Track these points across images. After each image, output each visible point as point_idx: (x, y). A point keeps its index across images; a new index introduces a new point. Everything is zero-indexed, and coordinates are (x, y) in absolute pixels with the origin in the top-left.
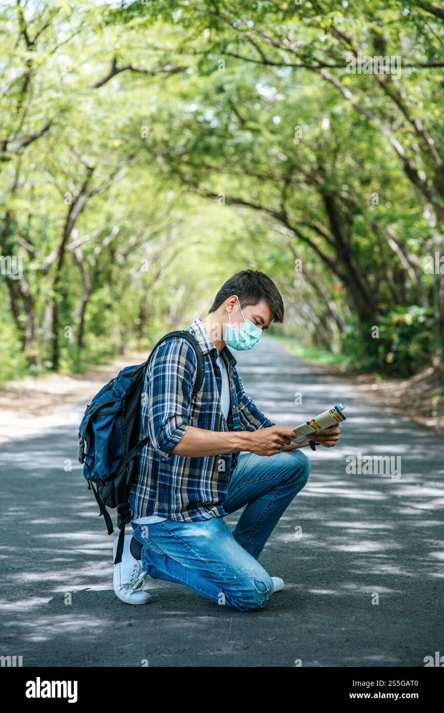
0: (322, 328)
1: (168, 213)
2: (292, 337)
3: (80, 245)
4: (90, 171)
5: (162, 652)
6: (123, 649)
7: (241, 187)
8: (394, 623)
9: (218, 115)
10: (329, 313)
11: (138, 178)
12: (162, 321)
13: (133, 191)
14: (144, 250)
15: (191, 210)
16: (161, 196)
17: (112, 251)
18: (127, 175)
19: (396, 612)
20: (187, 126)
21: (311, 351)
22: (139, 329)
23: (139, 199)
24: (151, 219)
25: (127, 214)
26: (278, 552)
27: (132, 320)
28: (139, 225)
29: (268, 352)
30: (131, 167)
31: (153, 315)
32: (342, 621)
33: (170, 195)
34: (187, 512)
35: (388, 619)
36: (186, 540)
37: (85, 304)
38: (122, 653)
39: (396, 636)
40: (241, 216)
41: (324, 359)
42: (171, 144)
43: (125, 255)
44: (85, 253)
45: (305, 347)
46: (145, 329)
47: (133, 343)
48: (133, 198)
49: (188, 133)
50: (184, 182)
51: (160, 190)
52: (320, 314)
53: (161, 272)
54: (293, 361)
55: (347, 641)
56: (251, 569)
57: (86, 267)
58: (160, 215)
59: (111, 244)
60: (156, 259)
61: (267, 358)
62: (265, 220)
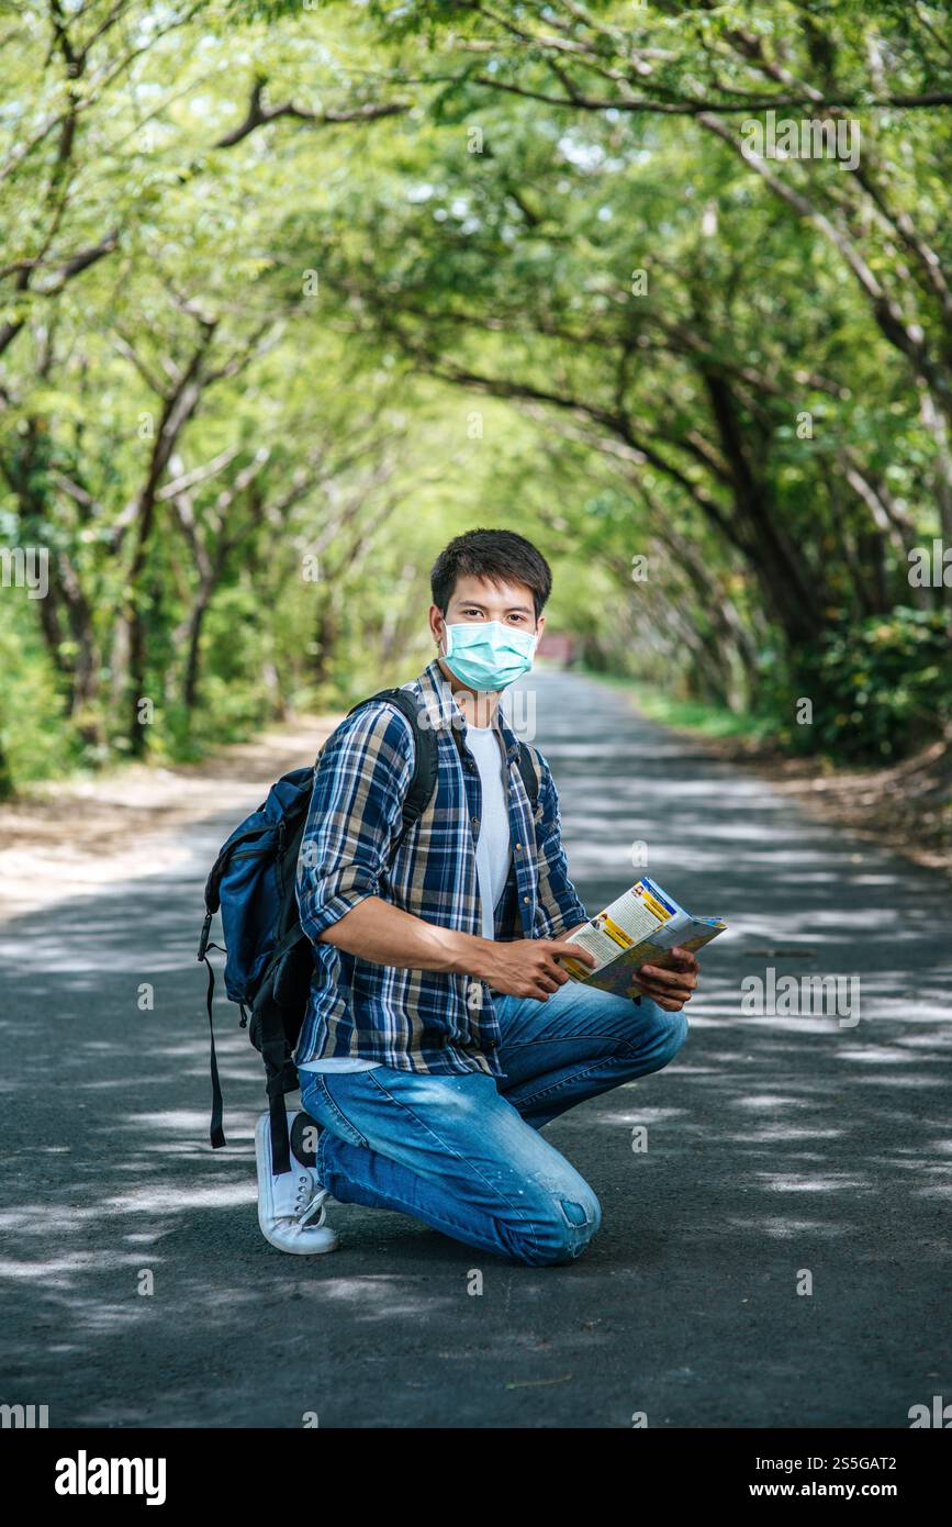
0: (708, 659)
1: (374, 417)
2: (647, 677)
3: (187, 488)
4: (206, 331)
5: (364, 1352)
6: (283, 1348)
7: (531, 360)
8: (853, 1286)
9: (478, 207)
10: (724, 628)
11: (310, 343)
12: (365, 649)
13: (299, 371)
14: (326, 496)
15: (425, 410)
16: (361, 381)
17: (255, 498)
18: (285, 338)
19: (856, 1264)
20: (412, 231)
21: (686, 708)
22: (315, 665)
23: (314, 390)
24: (338, 429)
25: (286, 421)
26: (609, 1140)
27: (301, 645)
28: (313, 444)
29: (593, 712)
30: (293, 320)
31: (345, 633)
32: (744, 1283)
33: (380, 380)
34: (419, 1053)
35: (840, 1279)
36: (418, 1111)
37: (200, 614)
38: (280, 1356)
39: (855, 1313)
40: (531, 421)
41: (714, 726)
42: (380, 269)
43: (285, 510)
44: (199, 507)
45: (673, 699)
46: (329, 666)
47: (303, 697)
48: (299, 384)
49: (414, 248)
50: (408, 351)
51: (356, 369)
52: (704, 629)
53: (363, 544)
54: (648, 731)
55: (753, 1325)
56: (555, 1176)
57: (200, 534)
58: (357, 421)
59: (253, 483)
60: (350, 514)
61: (592, 725)
62: (584, 429)
